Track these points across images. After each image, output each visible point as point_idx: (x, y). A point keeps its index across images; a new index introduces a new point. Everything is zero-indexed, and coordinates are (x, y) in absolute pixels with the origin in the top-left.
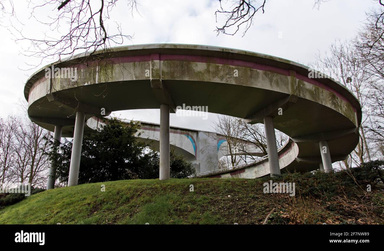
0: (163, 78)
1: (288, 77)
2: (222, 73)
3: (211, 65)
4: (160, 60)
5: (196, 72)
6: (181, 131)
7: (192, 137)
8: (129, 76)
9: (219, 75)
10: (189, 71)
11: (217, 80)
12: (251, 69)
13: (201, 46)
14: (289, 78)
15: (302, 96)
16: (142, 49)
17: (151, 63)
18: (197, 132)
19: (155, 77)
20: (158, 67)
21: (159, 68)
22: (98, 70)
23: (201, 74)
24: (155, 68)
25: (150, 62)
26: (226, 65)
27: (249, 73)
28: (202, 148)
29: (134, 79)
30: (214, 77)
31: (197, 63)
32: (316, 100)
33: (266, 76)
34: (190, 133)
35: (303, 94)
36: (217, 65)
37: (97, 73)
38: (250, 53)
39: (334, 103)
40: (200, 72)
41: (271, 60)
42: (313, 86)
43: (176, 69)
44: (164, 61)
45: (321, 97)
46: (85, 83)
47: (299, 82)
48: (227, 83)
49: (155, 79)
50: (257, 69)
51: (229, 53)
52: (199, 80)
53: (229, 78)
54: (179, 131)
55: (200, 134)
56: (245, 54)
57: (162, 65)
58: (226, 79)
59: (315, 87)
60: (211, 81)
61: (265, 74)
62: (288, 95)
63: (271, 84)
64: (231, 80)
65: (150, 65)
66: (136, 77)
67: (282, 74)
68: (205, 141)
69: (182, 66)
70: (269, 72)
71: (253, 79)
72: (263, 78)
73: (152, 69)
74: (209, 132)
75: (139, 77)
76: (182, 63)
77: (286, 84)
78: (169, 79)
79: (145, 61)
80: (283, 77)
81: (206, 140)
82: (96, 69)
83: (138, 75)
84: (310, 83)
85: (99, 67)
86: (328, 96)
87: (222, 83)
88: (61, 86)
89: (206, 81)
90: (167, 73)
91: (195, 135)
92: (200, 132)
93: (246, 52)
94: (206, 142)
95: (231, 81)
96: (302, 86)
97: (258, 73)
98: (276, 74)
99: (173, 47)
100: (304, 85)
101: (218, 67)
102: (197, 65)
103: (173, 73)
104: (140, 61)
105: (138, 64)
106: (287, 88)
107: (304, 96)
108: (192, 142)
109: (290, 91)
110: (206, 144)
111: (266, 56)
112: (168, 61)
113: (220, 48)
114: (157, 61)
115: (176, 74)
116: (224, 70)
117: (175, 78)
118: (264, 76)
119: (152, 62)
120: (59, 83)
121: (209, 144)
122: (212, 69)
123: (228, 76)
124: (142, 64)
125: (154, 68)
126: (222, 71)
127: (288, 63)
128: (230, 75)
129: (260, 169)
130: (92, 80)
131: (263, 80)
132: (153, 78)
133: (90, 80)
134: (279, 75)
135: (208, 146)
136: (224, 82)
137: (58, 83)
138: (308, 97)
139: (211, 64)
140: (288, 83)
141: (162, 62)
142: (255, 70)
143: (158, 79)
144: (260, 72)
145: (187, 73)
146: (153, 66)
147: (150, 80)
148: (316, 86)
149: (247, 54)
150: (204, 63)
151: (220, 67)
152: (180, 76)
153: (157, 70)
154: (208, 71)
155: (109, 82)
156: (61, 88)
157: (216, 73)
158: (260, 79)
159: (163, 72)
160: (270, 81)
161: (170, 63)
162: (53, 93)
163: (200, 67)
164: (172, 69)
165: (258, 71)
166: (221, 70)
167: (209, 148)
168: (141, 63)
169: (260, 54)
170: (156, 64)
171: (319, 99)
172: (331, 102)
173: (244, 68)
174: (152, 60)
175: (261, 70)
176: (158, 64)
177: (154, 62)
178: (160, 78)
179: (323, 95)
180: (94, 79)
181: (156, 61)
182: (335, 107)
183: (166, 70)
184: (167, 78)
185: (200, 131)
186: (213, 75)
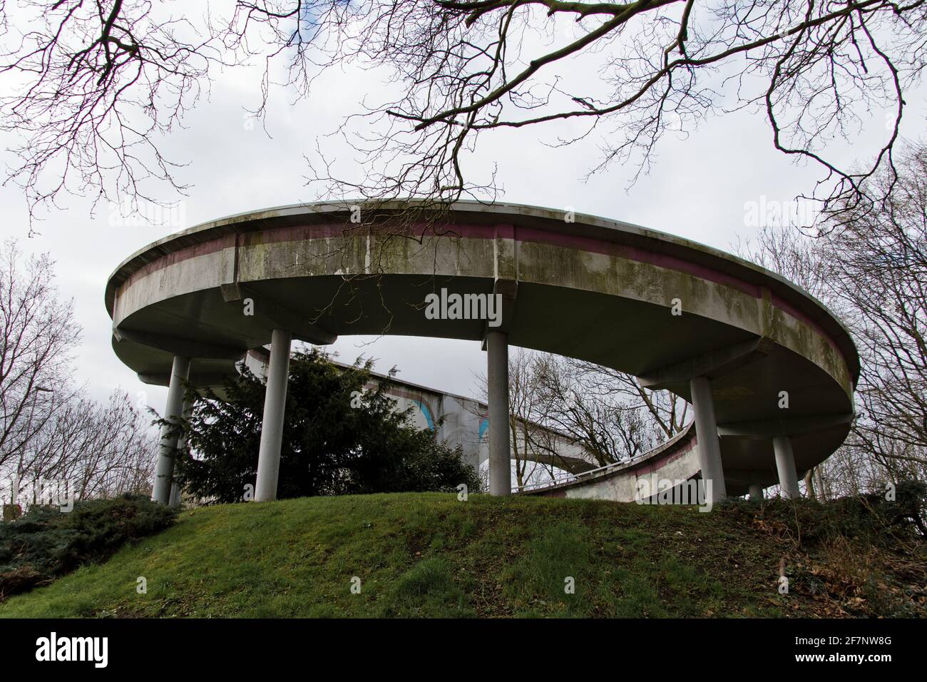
0: (521, 278)
1: (757, 299)
2: (640, 280)
3: (618, 260)
4: (516, 239)
5: (589, 272)
6: (407, 391)
7: (428, 407)
8: (447, 265)
9: (635, 284)
10: (576, 268)
11: (630, 294)
12: (694, 277)
13: (604, 221)
14: (760, 302)
15: (779, 341)
16: (480, 211)
17: (497, 244)
18: (439, 396)
19: (505, 275)
20: (512, 254)
21: (513, 256)
22: (370, 245)
23: (599, 278)
24: (506, 255)
25: (494, 241)
26: (647, 265)
27: (690, 285)
28: (450, 436)
29: (459, 274)
30: (624, 287)
31: (592, 253)
32: (802, 352)
33: (720, 295)
34: (425, 397)
35: (782, 337)
36: (631, 261)
37: (368, 252)
38: (695, 244)
39: (827, 361)
40: (598, 274)
41: (733, 262)
42: (797, 323)
43: (550, 261)
44: (524, 241)
45: (810, 346)
46: (336, 271)
47: (775, 312)
48: (649, 301)
49: (506, 278)
50: (705, 278)
51: (656, 240)
52: (595, 290)
53: (653, 291)
54: (403, 390)
55: (446, 401)
56: (686, 245)
57: (519, 252)
58: (648, 294)
59: (800, 325)
60: (619, 295)
61: (719, 290)
62: (757, 337)
63: (729, 313)
64: (657, 297)
65: (492, 247)
66: (462, 270)
67: (747, 293)
68: (456, 419)
69: (561, 257)
70: (726, 287)
71: (696, 299)
72: (714, 297)
73: (499, 257)
74: (463, 399)
75: (469, 270)
76: (561, 250)
77: (755, 315)
78: (534, 282)
79: (482, 237)
80: (749, 298)
81: (457, 416)
82: (365, 242)
83: (466, 266)
84: (793, 316)
85: (373, 237)
86: (819, 345)
87: (641, 300)
88: (266, 269)
89: (608, 293)
90: (531, 268)
91: (434, 403)
92: (447, 397)
93: (687, 242)
94: (457, 423)
95: (658, 299)
96: (779, 320)
97: (706, 287)
98: (736, 292)
99: (547, 216)
100: (782, 318)
101: (632, 266)
102: (591, 258)
103: (543, 269)
104: (470, 237)
105: (467, 242)
106: (757, 322)
107: (784, 341)
108: (428, 419)
109: (762, 328)
110: (457, 426)
111: (723, 254)
112: (532, 243)
113: (640, 228)
114: (509, 241)
115: (548, 272)
116: (643, 275)
117: (546, 281)
118: (717, 294)
119: (500, 241)
120: (262, 263)
121: (463, 428)
122: (620, 269)
123: (651, 288)
124: (475, 244)
125: (504, 256)
126: (640, 276)
127: (762, 272)
128: (656, 285)
129: (604, 491)
130: (355, 266)
131: (715, 302)
132: (501, 275)
133: (350, 264)
134: (742, 294)
135: (462, 432)
136: (643, 299)
137: (258, 262)
138: (789, 345)
139: (618, 258)
140: (758, 313)
141: (519, 243)
142: (701, 279)
143: (513, 278)
144: (710, 284)
145: (571, 273)
146: (501, 249)
147: (494, 279)
148: (802, 323)
149: (690, 246)
150: (605, 255)
151: (636, 268)
152: (558, 277)
153: (510, 260)
154: (614, 274)
155: (400, 273)
156: (268, 273)
157: (629, 279)
158: (710, 300)
159: (521, 265)
160: (727, 306)
161: (535, 247)
162: (241, 284)
163: (597, 262)
164: (540, 261)
165: (706, 282)
166: (638, 273)
167: (463, 436)
168: (474, 240)
169: (714, 250)
170: (508, 248)
171: (807, 350)
172: (823, 357)
173: (680, 273)
174: (500, 237)
175: (710, 280)
176: (511, 248)
177: (504, 242)
178: (516, 277)
179: (811, 342)
180: (361, 263)
181: (506, 240)
182: (830, 369)
183: (527, 261)
184: (530, 279)
185: (446, 395)
186: (622, 282)
